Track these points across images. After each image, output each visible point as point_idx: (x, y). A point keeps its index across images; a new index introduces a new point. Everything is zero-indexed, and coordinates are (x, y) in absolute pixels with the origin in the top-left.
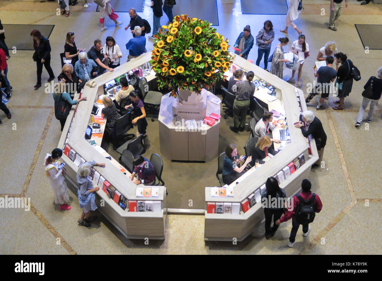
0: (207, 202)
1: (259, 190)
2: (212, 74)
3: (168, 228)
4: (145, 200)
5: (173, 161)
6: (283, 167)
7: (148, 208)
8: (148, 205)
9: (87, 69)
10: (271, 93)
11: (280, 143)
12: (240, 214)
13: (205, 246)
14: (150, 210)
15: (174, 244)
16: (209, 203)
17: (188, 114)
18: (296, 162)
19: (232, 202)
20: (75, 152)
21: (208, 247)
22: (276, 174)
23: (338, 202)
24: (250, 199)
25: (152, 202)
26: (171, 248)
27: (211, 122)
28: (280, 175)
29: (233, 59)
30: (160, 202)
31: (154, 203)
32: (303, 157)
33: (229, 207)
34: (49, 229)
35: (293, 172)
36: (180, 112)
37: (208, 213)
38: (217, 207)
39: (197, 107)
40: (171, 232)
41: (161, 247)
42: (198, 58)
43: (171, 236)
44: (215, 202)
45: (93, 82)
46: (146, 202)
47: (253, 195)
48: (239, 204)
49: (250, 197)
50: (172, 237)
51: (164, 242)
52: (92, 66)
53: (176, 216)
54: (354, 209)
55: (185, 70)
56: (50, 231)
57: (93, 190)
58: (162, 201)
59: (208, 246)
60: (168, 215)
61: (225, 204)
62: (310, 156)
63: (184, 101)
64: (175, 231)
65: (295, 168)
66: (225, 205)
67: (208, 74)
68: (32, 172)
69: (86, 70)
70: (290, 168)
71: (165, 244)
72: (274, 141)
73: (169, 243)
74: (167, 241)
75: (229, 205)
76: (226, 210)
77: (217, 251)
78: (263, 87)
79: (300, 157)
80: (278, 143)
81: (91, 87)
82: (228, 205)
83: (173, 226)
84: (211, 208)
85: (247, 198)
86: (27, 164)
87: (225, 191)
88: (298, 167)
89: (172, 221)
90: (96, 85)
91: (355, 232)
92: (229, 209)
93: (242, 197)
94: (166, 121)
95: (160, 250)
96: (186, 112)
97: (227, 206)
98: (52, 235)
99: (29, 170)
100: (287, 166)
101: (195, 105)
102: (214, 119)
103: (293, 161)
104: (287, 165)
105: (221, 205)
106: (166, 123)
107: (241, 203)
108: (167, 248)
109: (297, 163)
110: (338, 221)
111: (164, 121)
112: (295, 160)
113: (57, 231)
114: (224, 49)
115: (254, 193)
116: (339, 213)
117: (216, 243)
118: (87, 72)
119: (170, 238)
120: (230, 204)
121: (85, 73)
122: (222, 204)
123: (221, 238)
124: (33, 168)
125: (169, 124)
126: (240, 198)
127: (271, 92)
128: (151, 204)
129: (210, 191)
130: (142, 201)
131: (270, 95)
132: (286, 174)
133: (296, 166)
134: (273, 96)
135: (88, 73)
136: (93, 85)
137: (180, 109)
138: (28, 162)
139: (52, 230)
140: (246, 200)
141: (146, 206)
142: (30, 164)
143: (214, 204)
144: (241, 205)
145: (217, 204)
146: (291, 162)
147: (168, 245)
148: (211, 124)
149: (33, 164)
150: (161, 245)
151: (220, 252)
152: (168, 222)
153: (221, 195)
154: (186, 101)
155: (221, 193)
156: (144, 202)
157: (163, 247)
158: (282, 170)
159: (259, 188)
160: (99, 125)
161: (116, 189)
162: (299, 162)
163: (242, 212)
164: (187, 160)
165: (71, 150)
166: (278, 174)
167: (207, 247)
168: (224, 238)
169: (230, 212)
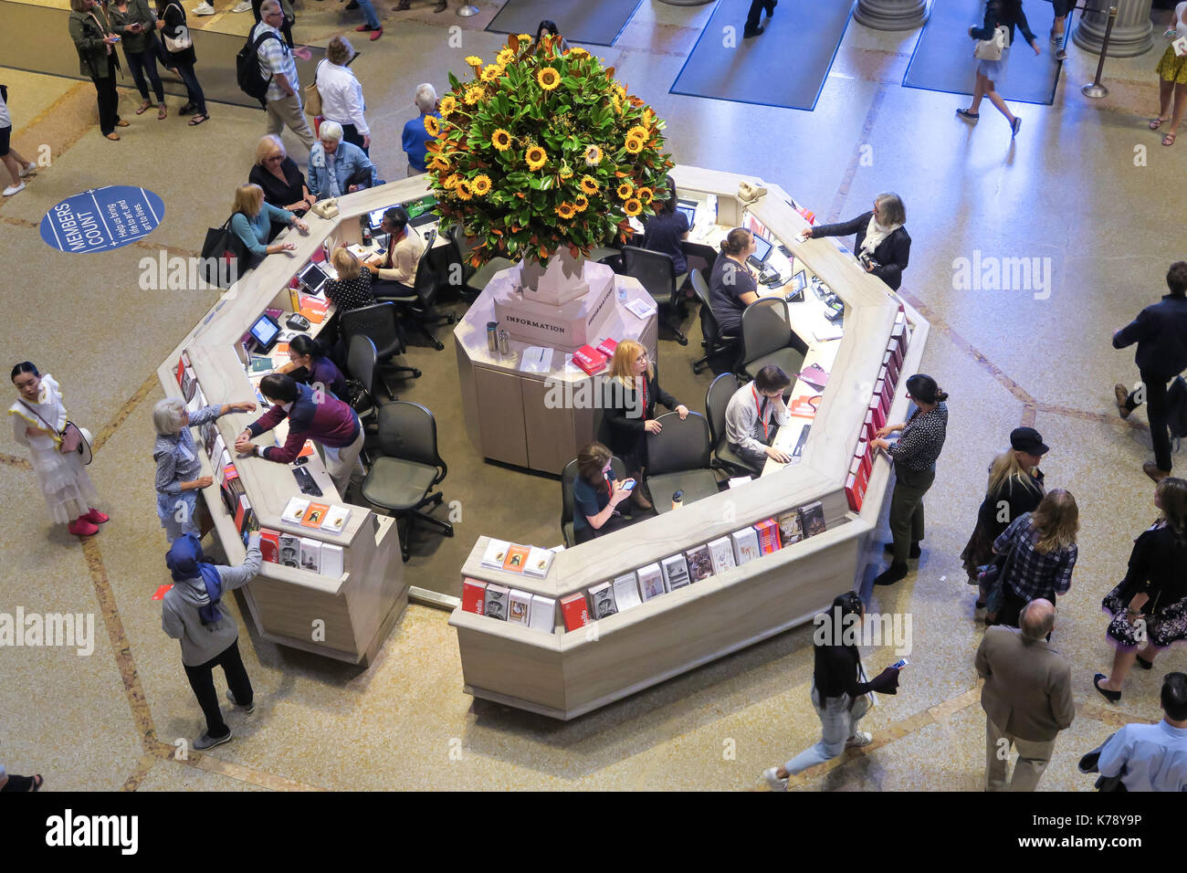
0: (465, 576)
1: (632, 575)
2: (576, 212)
3: (390, 640)
4: (302, 536)
5: (489, 461)
6: (736, 526)
7: (308, 561)
8: (305, 550)
9: (336, 171)
10: (833, 315)
11: (786, 462)
12: (553, 632)
13: (470, 711)
14: (311, 567)
15: (387, 684)
16: (468, 581)
17: (531, 327)
18: (785, 522)
19: (534, 593)
20: (195, 377)
21: (473, 717)
22: (705, 542)
23: (927, 679)
24: (593, 596)
25: (317, 544)
26: (374, 695)
27: (591, 363)
28: (718, 546)
29: (754, 200)
30: (340, 548)
31: (325, 549)
32: (818, 512)
33: (522, 606)
34: (93, 573)
35: (773, 551)
36: (513, 319)
37: (464, 608)
38: (489, 598)
39: (560, 311)
40: (396, 651)
41: (348, 685)
42: (535, 158)
43: (390, 663)
44: (488, 582)
45: (329, 205)
46: (304, 541)
47: (607, 585)
48: (553, 602)
49: (593, 591)
50: (389, 665)
51: (363, 674)
52: (350, 165)
53: (429, 611)
54: (970, 713)
55: (495, 187)
56: (94, 577)
57: (192, 483)
58: (345, 546)
59: (475, 713)
60: (409, 606)
61: (514, 592)
62: (850, 515)
63: (528, 288)
64: (406, 651)
65: (783, 540)
66: (513, 597)
67: (566, 211)
68: (122, 419)
69: (333, 174)
70: (760, 534)
71: (363, 681)
72: (772, 454)
73: (373, 680)
74: (374, 672)
75: (523, 599)
76: (515, 613)
77: (495, 733)
78: (819, 294)
79: (805, 509)
80: (781, 462)
81: (322, 217)
82: (518, 598)
83: (408, 637)
84: (473, 597)
85: (584, 589)
86: (122, 397)
87: (525, 557)
88: (793, 539)
89: (413, 622)
90: (336, 214)
91: (937, 780)
92: (521, 611)
93: (567, 585)
94: (472, 339)
95: (343, 692)
96: (529, 323)
97: (520, 601)
98: (93, 587)
99: (118, 414)
100: (750, 528)
101: (557, 305)
102: (603, 357)
103: (777, 517)
104: (753, 525)
105: (500, 595)
106: (467, 345)
107: (558, 599)
108: (363, 692)
109: (790, 526)
110: (899, 738)
111: (465, 338)
112: (786, 515)
113: (110, 582)
114: (633, 146)
115: (611, 579)
116: (916, 712)
117: (505, 710)
118: (335, 180)
119: (384, 666)
120: (528, 596)
121: (329, 182)
122: (504, 591)
123: (512, 697)
124: (128, 410)
125: (477, 348)
126: (562, 585)
127: (833, 313)
128: (314, 548)
129: (484, 548)
130: (293, 537)
131: (830, 323)
132: (742, 549)
133: (787, 534)
134: (837, 326)
135: (338, 182)
136: (327, 212)
137: (511, 309)
138: (124, 393)
139: (99, 576)
140: (580, 596)
141: (303, 551)
142: (126, 398)
143: (482, 585)
144: (559, 606)
145: (491, 587)
146: (769, 518)
147: (369, 683)
148: (589, 367)
149: (134, 401)
150: (351, 679)
151: (503, 738)
152: (402, 622)
153: (511, 567)
154: (534, 289)
155: (515, 559)
156: (299, 539)
157: (355, 688)
158: (729, 534)
159: (634, 570)
160: (305, 322)
161: (244, 493)
162: (796, 525)
163: (561, 629)
164: (525, 465)
165: (187, 369)
166: (710, 544)
167: (473, 715)
168: (520, 699)
169: (525, 622)
